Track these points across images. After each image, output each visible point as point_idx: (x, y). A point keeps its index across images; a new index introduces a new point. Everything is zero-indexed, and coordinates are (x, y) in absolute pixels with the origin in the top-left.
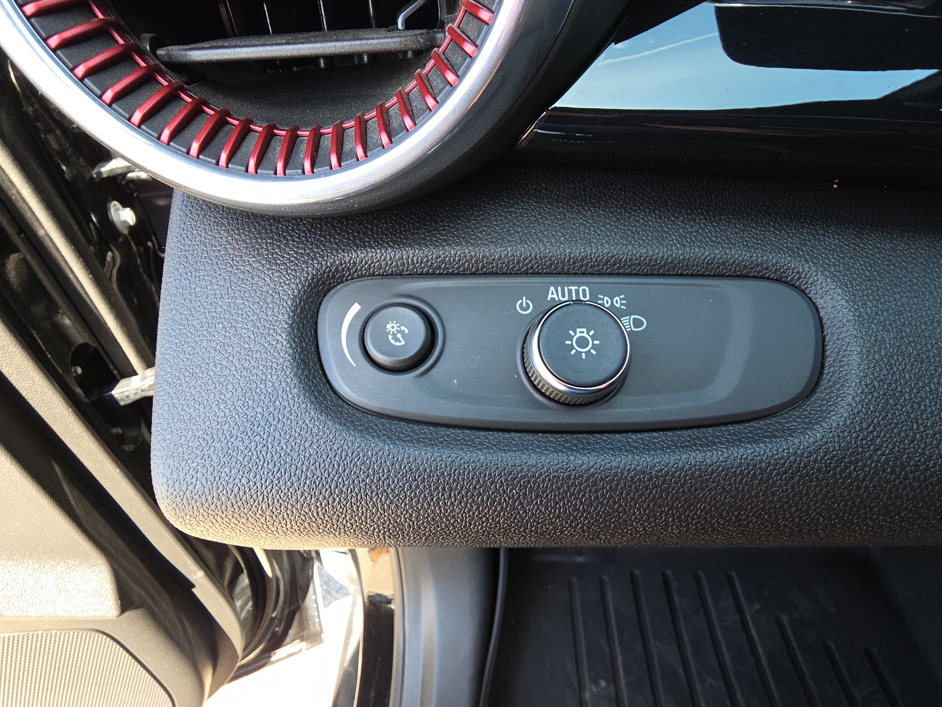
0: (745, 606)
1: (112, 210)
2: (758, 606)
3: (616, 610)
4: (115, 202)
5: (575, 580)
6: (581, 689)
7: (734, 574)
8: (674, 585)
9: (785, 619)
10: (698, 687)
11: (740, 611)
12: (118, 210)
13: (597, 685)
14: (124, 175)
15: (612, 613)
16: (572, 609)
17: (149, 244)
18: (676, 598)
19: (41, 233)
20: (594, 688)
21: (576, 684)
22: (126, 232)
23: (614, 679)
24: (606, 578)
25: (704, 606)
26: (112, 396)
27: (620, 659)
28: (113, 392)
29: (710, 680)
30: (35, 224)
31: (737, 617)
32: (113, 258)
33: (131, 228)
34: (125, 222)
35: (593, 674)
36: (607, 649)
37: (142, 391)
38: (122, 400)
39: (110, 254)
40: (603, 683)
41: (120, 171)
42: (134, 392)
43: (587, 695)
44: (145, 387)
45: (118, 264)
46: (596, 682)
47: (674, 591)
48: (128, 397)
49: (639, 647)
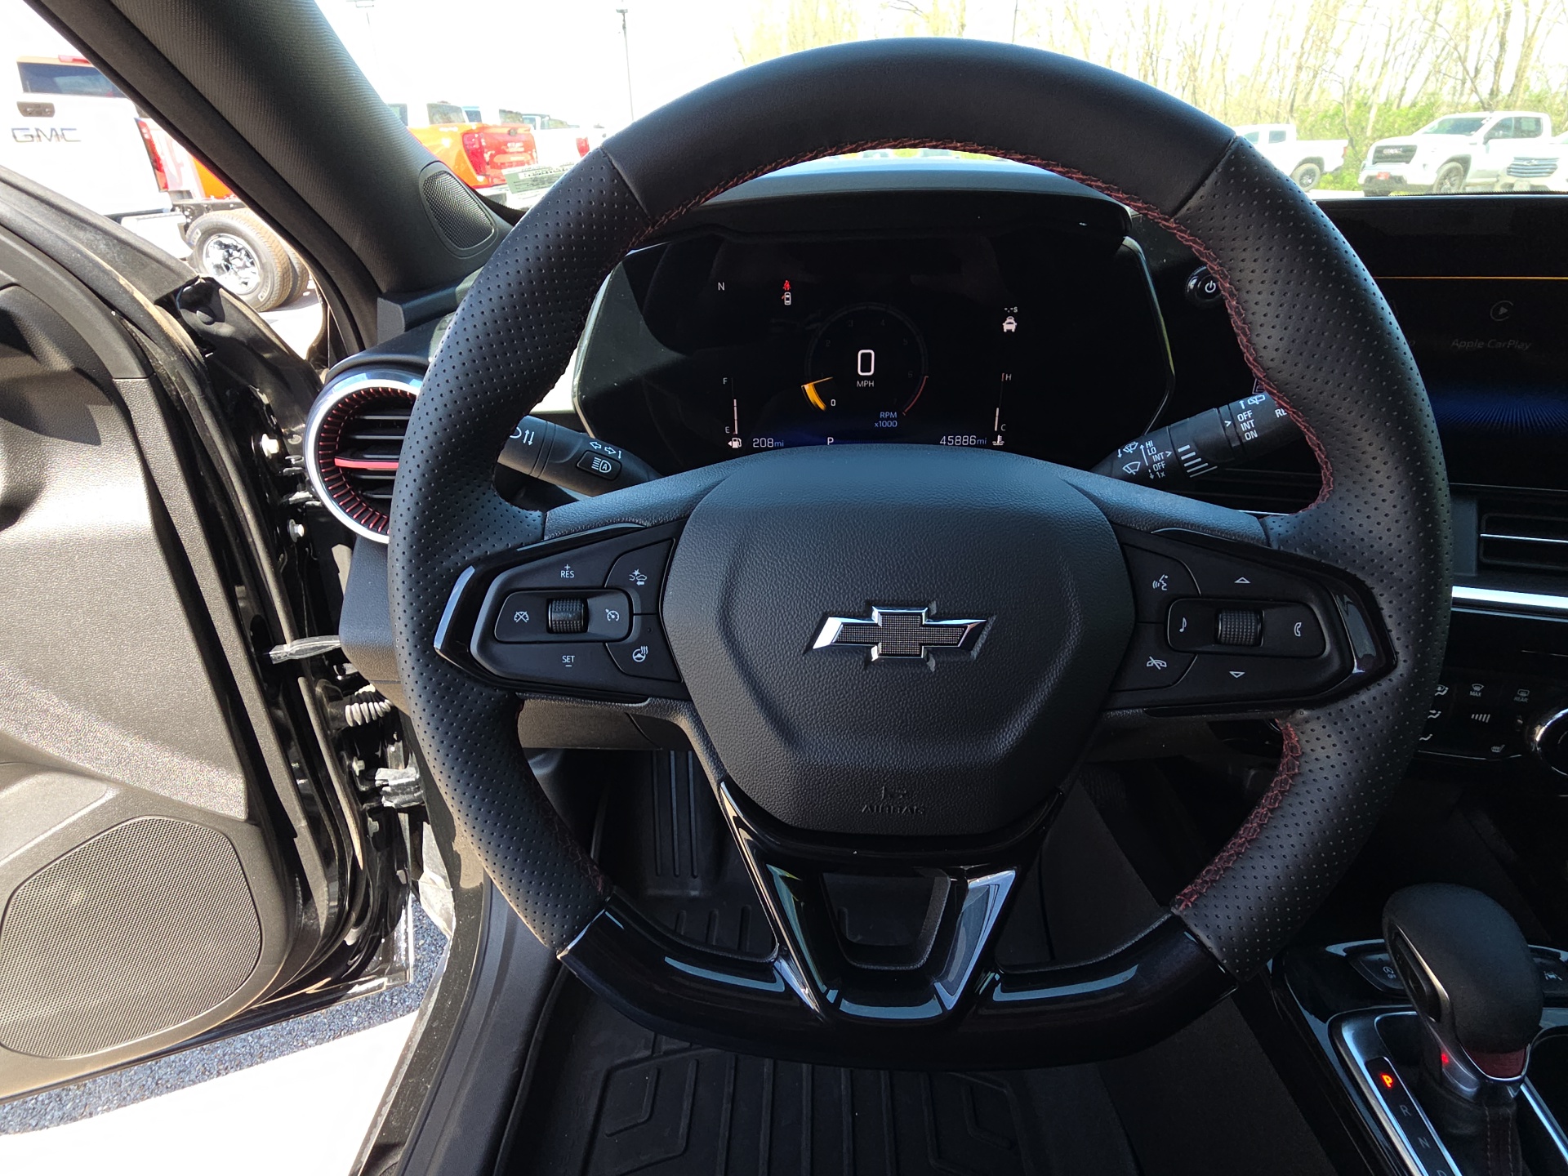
1: (290, 526)
4: (292, 520)
12: (293, 526)
14: (303, 503)
17: (307, 549)
19: (250, 540)
22: (295, 540)
26: (269, 655)
28: (270, 653)
30: (248, 535)
32: (283, 559)
33: (299, 538)
34: (298, 534)
37: (291, 654)
38: (275, 660)
39: (282, 555)
41: (301, 501)
42: (285, 654)
44: (293, 652)
45: (285, 563)
48: (279, 658)
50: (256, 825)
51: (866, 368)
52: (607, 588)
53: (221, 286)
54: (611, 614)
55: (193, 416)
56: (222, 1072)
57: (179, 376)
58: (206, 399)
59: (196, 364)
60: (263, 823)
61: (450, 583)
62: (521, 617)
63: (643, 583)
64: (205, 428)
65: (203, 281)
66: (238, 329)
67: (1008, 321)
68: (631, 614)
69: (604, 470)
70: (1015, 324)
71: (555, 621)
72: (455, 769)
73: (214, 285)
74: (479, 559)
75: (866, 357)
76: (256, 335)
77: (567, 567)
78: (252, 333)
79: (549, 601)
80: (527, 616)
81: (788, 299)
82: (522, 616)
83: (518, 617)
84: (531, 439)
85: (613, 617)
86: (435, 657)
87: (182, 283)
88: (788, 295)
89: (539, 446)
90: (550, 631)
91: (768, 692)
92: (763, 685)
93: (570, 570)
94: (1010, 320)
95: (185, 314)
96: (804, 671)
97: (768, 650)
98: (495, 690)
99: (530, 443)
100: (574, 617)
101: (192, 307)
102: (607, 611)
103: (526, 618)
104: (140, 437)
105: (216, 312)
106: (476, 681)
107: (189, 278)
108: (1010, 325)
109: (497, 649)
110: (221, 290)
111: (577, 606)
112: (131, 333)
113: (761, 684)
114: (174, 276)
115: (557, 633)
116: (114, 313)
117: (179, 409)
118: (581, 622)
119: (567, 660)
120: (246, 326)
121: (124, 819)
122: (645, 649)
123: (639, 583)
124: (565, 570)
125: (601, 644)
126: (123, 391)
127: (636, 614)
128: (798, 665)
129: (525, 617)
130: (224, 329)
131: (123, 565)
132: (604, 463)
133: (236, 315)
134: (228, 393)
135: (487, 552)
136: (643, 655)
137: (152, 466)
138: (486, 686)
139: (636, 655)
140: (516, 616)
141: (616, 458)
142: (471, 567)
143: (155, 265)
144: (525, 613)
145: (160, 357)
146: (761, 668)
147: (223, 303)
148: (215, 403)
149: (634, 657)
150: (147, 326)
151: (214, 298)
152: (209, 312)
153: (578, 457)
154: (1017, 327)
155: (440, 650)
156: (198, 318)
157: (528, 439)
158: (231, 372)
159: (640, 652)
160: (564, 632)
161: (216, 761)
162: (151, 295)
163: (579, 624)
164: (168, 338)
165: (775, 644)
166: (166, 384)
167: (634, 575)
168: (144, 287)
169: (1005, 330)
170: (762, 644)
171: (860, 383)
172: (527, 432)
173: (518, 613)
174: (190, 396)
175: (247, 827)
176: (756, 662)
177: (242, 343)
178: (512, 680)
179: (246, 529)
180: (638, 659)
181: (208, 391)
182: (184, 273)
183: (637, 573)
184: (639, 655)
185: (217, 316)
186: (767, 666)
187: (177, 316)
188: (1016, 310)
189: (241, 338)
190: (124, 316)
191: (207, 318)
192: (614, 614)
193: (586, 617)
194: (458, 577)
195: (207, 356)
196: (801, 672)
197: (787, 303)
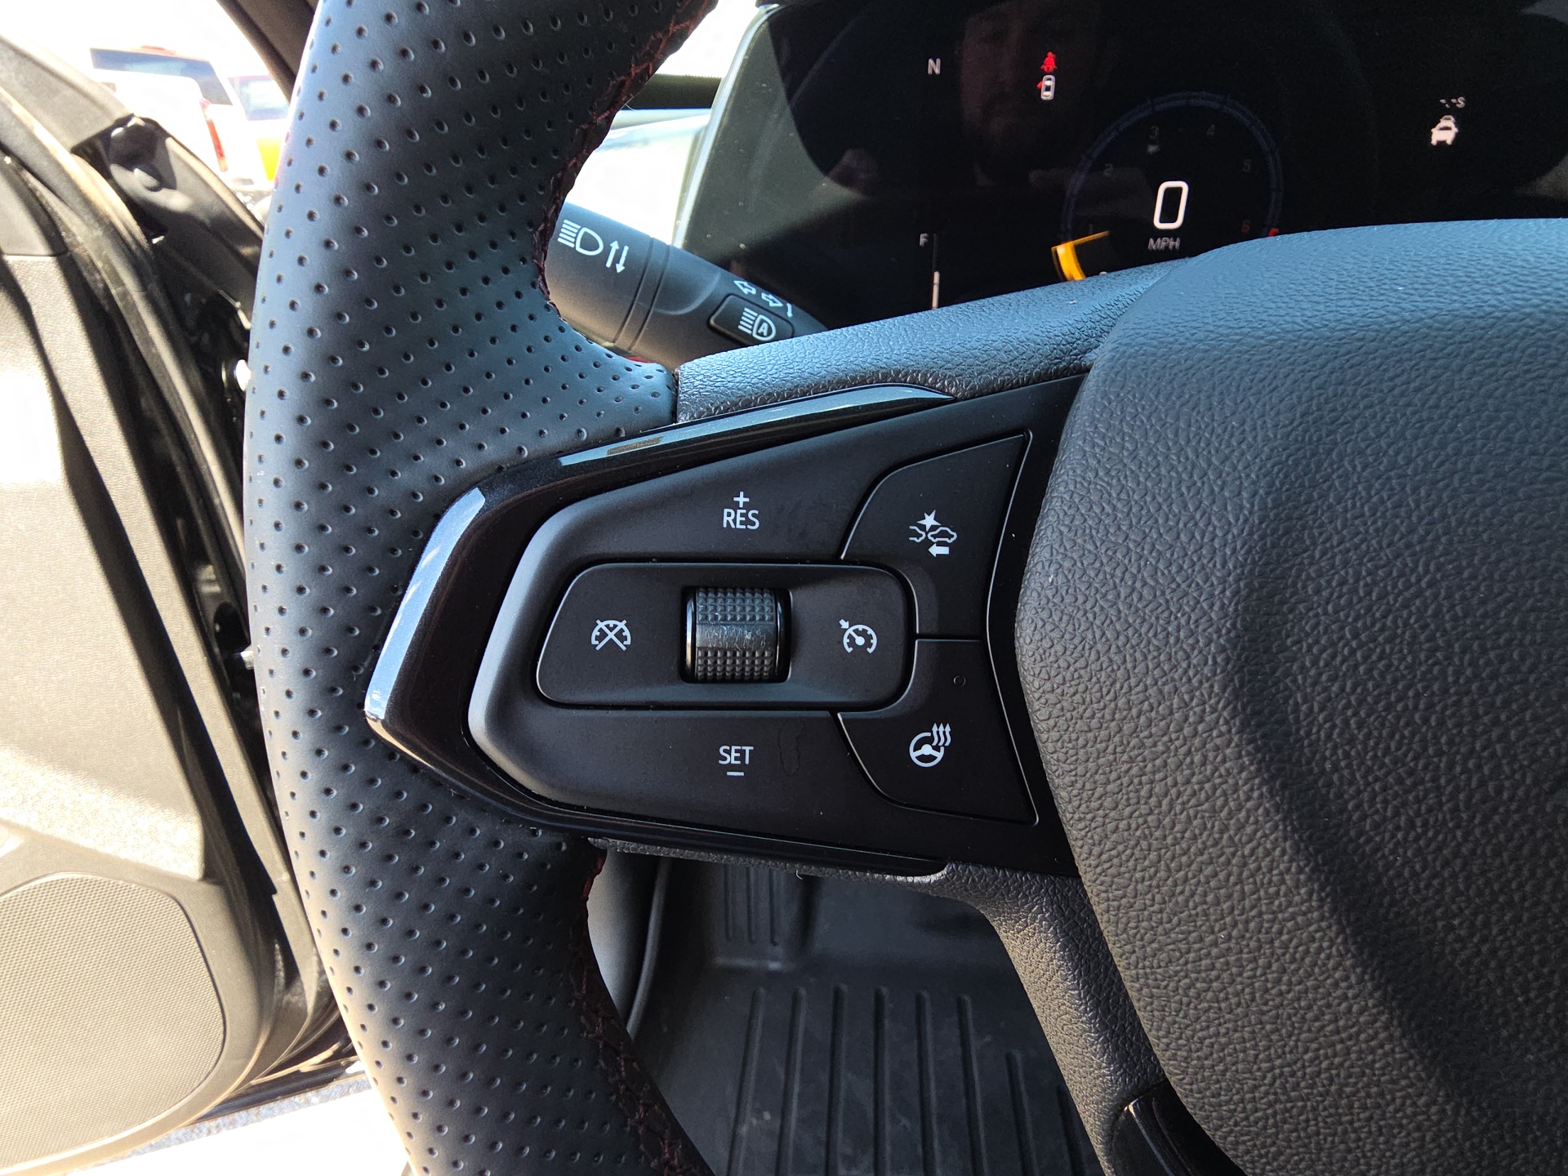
0: (972, 1039)
2: (988, 1039)
3: (806, 1031)
5: (762, 991)
6: (737, 1121)
7: (967, 998)
8: (888, 1006)
9: (1018, 1056)
10: (888, 1128)
11: (965, 1043)
13: (760, 1117)
15: (800, 1036)
16: (750, 1028)
18: (886, 1022)
20: (754, 1122)
21: (733, 1115)
23: (784, 1113)
24: (803, 992)
25: (920, 1036)
27: (796, 1089)
29: (904, 1121)
31: (959, 1051)
35: (757, 1105)
36: (783, 1077)
40: (767, 1116)
43: (744, 1130)
46: (758, 1113)
47: (887, 1013)
49: (824, 1078)
50: (215, 883)
51: (1169, 214)
52: (845, 562)
53: (168, 135)
54: (854, 634)
55: (131, 323)
56: (214, 1131)
57: (107, 261)
58: (150, 299)
59: (134, 247)
60: (227, 879)
61: (416, 533)
62: (611, 635)
63: (945, 551)
64: (149, 341)
65: (141, 123)
66: (197, 203)
67: (1443, 123)
68: (911, 636)
69: (762, 335)
70: (1455, 130)
71: (705, 650)
72: (416, 1059)
73: (157, 132)
74: (500, 469)
75: (1173, 196)
76: (223, 213)
77: (742, 499)
78: (217, 209)
79: (688, 593)
80: (627, 633)
81: (1048, 89)
82: (612, 631)
83: (603, 635)
84: (622, 260)
85: (860, 641)
86: (367, 742)
87: (108, 123)
88: (1049, 82)
89: (638, 277)
90: (687, 675)
91: (1393, 903)
92: (1378, 881)
93: (747, 506)
94: (1448, 122)
95: (116, 171)
96: (1543, 850)
97: (1411, 773)
98: (534, 833)
99: (620, 268)
100: (756, 640)
101: (129, 163)
102: (844, 624)
103: (623, 639)
104: (47, 345)
105: (163, 173)
106: (481, 808)
107: (119, 115)
108: (1444, 133)
109: (541, 722)
110: (169, 141)
111: (762, 610)
112: (32, 191)
113: (1371, 878)
114: (99, 113)
115: (705, 680)
116: (8, 160)
117: (107, 308)
118: (773, 655)
119: (731, 759)
120: (207, 199)
121: (32, 877)
122: (942, 732)
123: (935, 550)
124: (736, 506)
125: (826, 714)
126: (19, 275)
127: (920, 636)
128: (1524, 829)
129: (620, 635)
130: (175, 201)
131: (22, 527)
132: (762, 321)
133: (191, 180)
134: (188, 298)
135: (520, 450)
136: (937, 748)
137: (65, 388)
138: (509, 821)
139: (918, 747)
140: (596, 633)
141: (783, 315)
142: (476, 491)
143: (69, 92)
144: (622, 625)
145: (80, 233)
146: (1376, 826)
147: (173, 161)
148: (163, 304)
149: (914, 755)
150: (54, 179)
151: (159, 150)
152: (153, 172)
153: (710, 307)
154: (1457, 135)
155: (384, 723)
156: (137, 180)
157: (616, 260)
158: (192, 269)
159: (929, 740)
160: (724, 680)
161: (160, 799)
162: (65, 139)
163: (765, 660)
164: (87, 202)
165: (1440, 753)
166: (89, 271)
167: (923, 527)
168: (55, 126)
169: (1434, 142)
170: (1387, 752)
171: (1155, 241)
172: (615, 246)
173: (601, 625)
174: (125, 295)
175: (205, 887)
176: (1358, 807)
177: (202, 224)
178: (580, 808)
179: (211, 486)
180: (922, 758)
181: (154, 287)
182: (111, 106)
183: (929, 521)
184: (927, 750)
185: (165, 180)
186: (1403, 820)
187: (108, 176)
188: (1461, 102)
189: (201, 216)
190: (23, 165)
191: (151, 181)
192: (863, 633)
193: (787, 640)
194: (438, 517)
195: (155, 241)
196: (1534, 853)
197: (1047, 95)
